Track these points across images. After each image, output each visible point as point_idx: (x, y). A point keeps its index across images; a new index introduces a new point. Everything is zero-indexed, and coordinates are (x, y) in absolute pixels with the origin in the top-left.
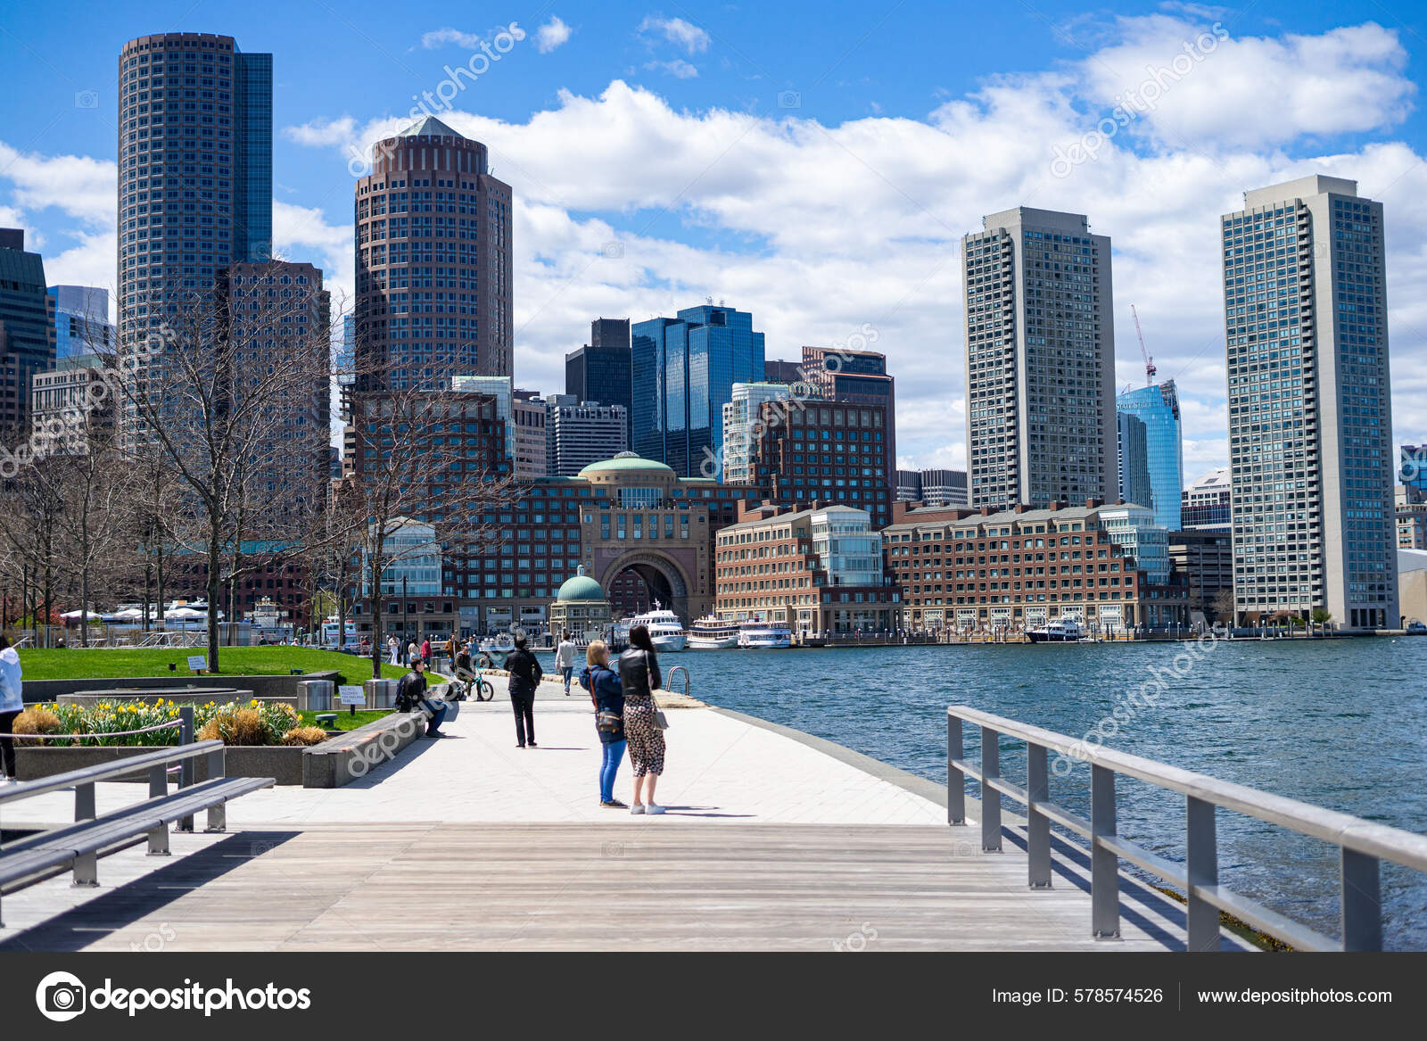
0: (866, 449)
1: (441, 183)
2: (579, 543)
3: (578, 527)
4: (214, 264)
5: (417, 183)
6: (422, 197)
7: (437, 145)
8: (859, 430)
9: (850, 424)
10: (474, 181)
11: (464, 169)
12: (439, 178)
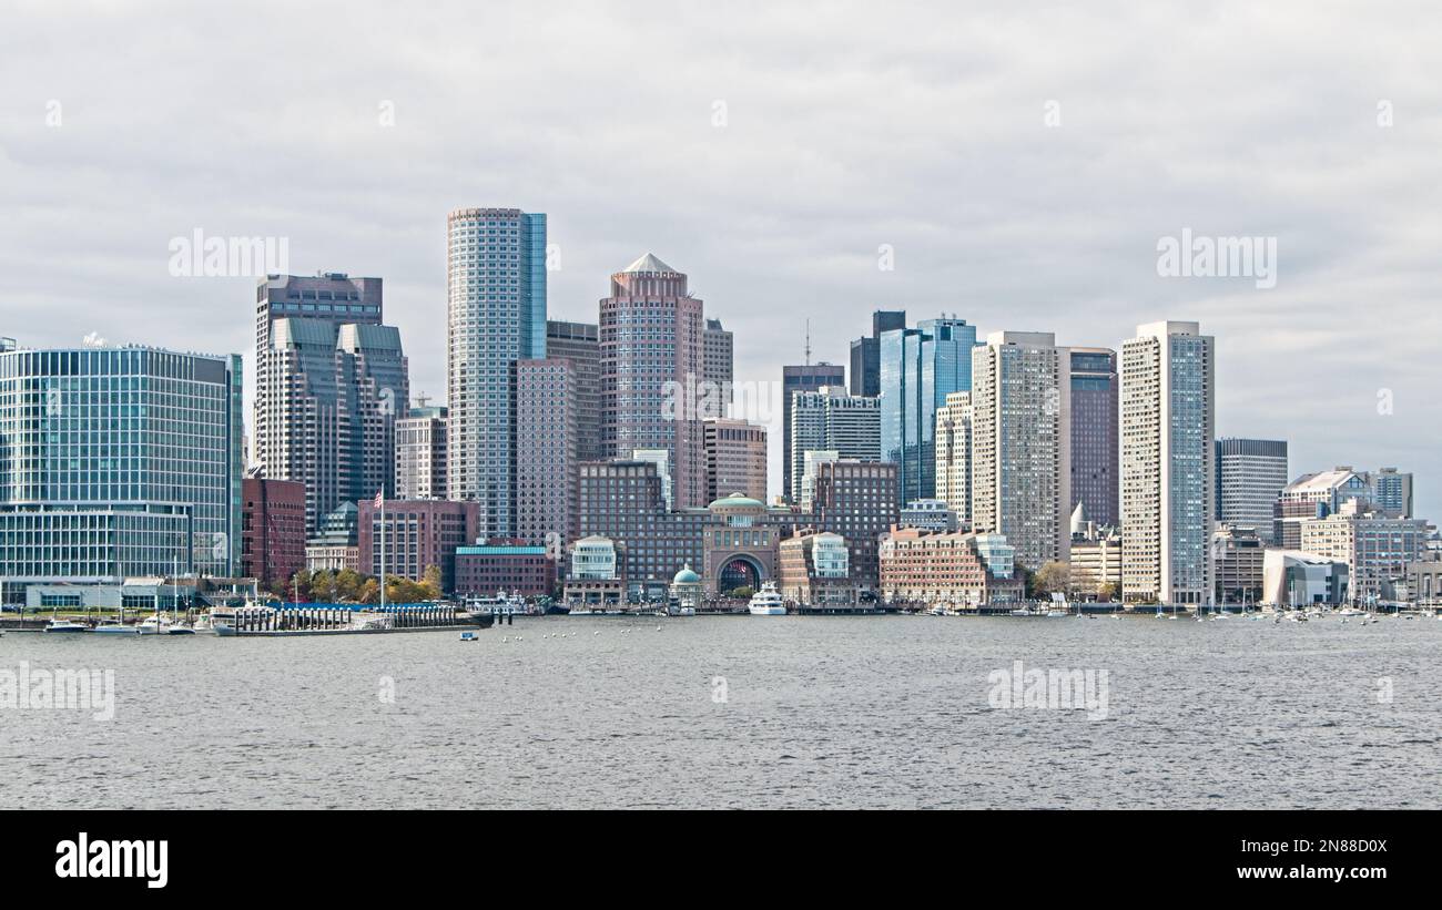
0: (883, 491)
1: (652, 305)
2: (702, 548)
3: (702, 539)
4: (509, 358)
5: (636, 305)
6: (639, 314)
7: (651, 278)
8: (879, 480)
9: (873, 476)
10: (674, 302)
11: (668, 295)
12: (650, 301)
